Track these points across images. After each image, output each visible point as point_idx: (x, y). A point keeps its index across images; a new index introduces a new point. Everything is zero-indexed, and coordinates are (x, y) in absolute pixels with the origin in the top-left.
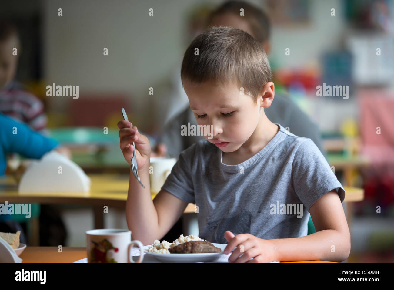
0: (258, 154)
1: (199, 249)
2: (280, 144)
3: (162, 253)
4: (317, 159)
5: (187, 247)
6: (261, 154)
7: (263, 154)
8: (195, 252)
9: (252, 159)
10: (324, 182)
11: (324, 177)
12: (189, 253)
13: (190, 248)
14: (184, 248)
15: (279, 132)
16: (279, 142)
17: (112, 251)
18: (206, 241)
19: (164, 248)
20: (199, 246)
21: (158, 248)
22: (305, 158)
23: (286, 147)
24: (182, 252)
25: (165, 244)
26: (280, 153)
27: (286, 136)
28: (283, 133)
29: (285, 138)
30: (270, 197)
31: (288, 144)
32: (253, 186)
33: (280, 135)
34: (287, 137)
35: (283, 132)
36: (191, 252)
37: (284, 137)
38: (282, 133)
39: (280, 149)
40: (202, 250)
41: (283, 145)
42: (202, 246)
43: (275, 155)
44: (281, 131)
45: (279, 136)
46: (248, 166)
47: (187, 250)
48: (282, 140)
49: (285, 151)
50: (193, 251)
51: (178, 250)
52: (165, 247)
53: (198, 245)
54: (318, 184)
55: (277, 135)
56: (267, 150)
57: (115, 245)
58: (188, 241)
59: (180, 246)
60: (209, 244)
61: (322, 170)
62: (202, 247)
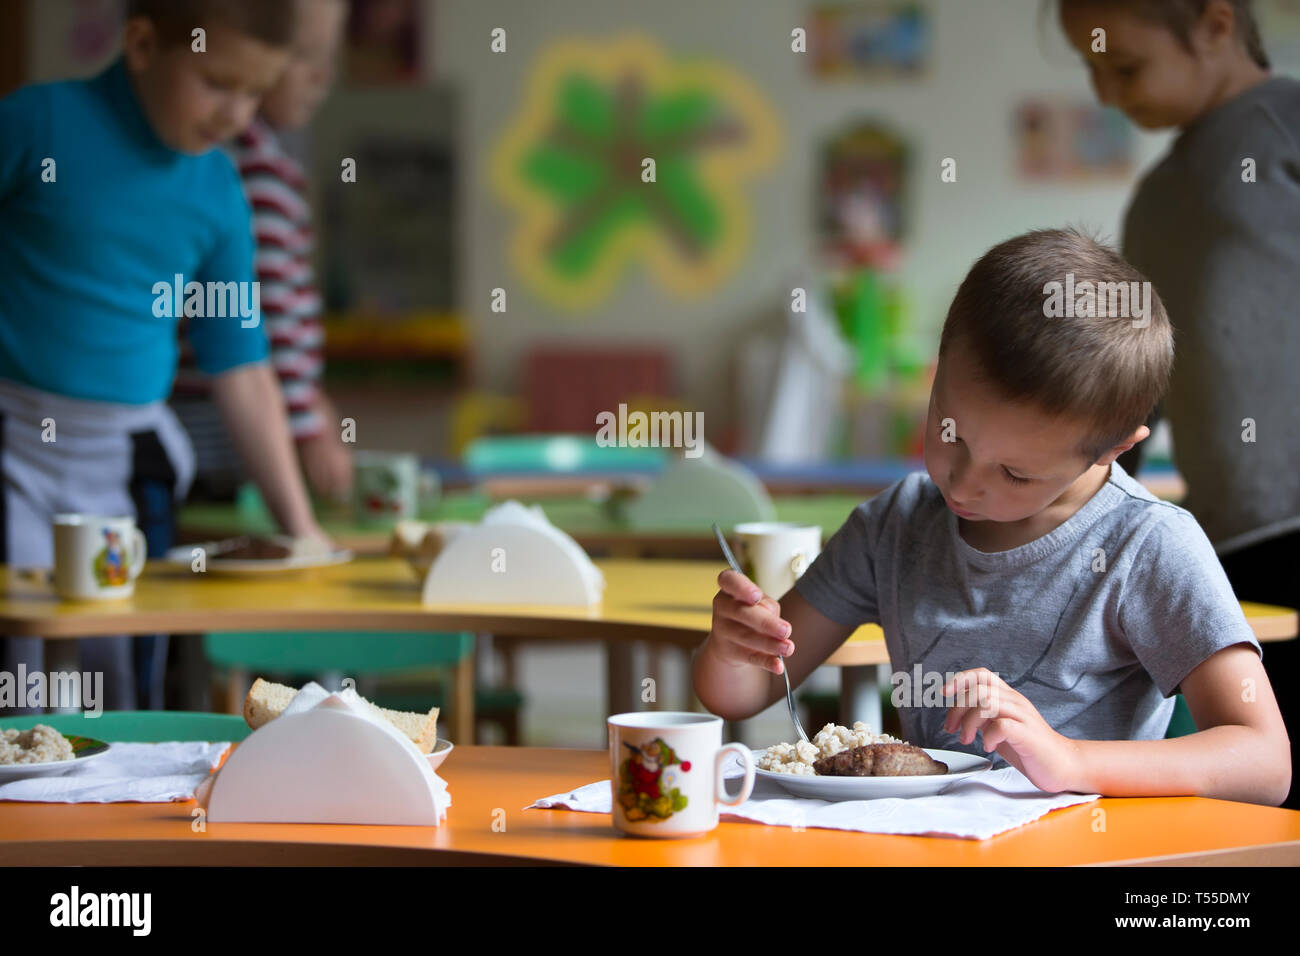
0: (1048, 536)
1: (892, 765)
2: (1105, 518)
3: (793, 772)
4: (1194, 564)
5: (861, 759)
6: (1055, 538)
7: (1060, 537)
8: (883, 774)
9: (1031, 548)
10: (1208, 626)
11: (1207, 612)
12: (866, 776)
13: (869, 762)
14: (855, 763)
15: (1108, 484)
16: (1105, 511)
17: (675, 769)
18: (907, 743)
19: (799, 759)
20: (891, 757)
21: (786, 760)
22: (1162, 561)
23: (1119, 526)
24: (851, 772)
25: (803, 748)
26: (1102, 539)
27: (1123, 495)
28: (1117, 489)
29: (1121, 501)
30: (1065, 647)
31: (1125, 518)
32: (1026, 617)
33: (1109, 494)
34: (1126, 499)
35: (1116, 486)
36: (873, 774)
37: (1118, 500)
38: (1114, 487)
39: (1104, 531)
40: (899, 768)
41: (1113, 521)
42: (900, 757)
43: (1091, 543)
44: (1112, 483)
45: (1105, 494)
46: (1017, 563)
47: (862, 767)
48: (1113, 506)
49: (1115, 536)
50: (878, 770)
51: (839, 767)
52: (804, 756)
53: (890, 754)
54: (1192, 630)
55: (1100, 493)
56: (1072, 531)
57: (682, 754)
58: (865, 744)
59: (845, 757)
60: (917, 752)
61: (1204, 593)
62: (899, 760)
